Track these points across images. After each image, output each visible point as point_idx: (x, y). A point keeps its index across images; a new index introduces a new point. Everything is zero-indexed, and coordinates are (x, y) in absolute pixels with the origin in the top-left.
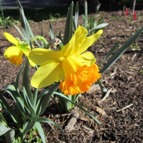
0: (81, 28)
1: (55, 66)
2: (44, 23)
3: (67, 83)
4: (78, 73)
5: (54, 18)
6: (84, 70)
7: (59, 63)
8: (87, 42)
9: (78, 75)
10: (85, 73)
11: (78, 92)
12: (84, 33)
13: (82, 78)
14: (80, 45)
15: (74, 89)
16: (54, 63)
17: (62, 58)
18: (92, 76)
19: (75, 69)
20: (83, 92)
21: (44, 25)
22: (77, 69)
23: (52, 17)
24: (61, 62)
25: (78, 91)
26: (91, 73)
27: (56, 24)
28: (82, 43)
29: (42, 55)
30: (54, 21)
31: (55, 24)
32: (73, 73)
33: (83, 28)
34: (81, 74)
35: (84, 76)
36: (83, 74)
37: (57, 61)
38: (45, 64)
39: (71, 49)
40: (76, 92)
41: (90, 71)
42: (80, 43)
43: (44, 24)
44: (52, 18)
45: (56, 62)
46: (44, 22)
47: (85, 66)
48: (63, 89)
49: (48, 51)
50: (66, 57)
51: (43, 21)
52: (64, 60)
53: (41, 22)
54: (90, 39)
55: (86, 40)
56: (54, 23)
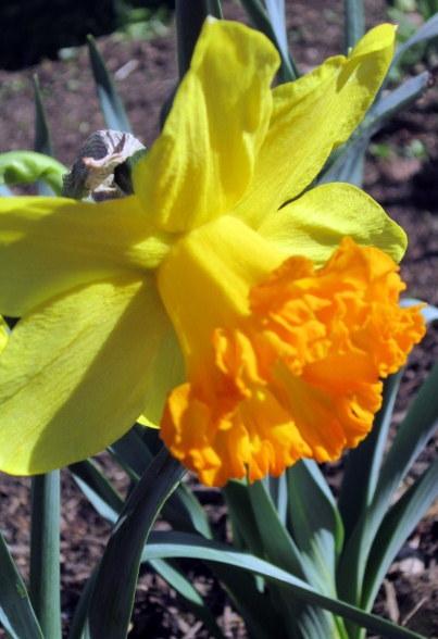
0: (225, 29)
1: (121, 308)
2: (72, 70)
3: (195, 395)
4: (265, 322)
5: (146, 19)
6: (299, 294)
7: (138, 285)
8: (299, 116)
9: (261, 328)
10: (304, 315)
11: (293, 452)
12: (252, 58)
13: (286, 348)
14: (249, 141)
15: (263, 438)
16: (108, 288)
17: (150, 248)
18: (356, 328)
19: (239, 297)
20: (331, 451)
21: (73, 85)
22: (252, 295)
23: (138, 13)
24: (150, 275)
25: (288, 445)
26: (343, 307)
27: (164, 56)
28: (264, 130)
29: (15, 245)
30: (150, 35)
31: (160, 63)
32: (233, 324)
33: (236, 30)
34: (278, 319)
35: (301, 332)
36: (293, 324)
37: (123, 269)
38: (49, 303)
39: (193, 175)
40: (279, 457)
41: (339, 296)
42: (249, 125)
43: (77, 77)
44: (136, 21)
45: (119, 282)
46: (75, 60)
47: (295, 267)
48: (178, 439)
49: (45, 212)
50: (174, 236)
51: (66, 53)
52: (165, 260)
53: (47, 66)
54: (313, 92)
55: (282, 104)
56: (151, 52)
